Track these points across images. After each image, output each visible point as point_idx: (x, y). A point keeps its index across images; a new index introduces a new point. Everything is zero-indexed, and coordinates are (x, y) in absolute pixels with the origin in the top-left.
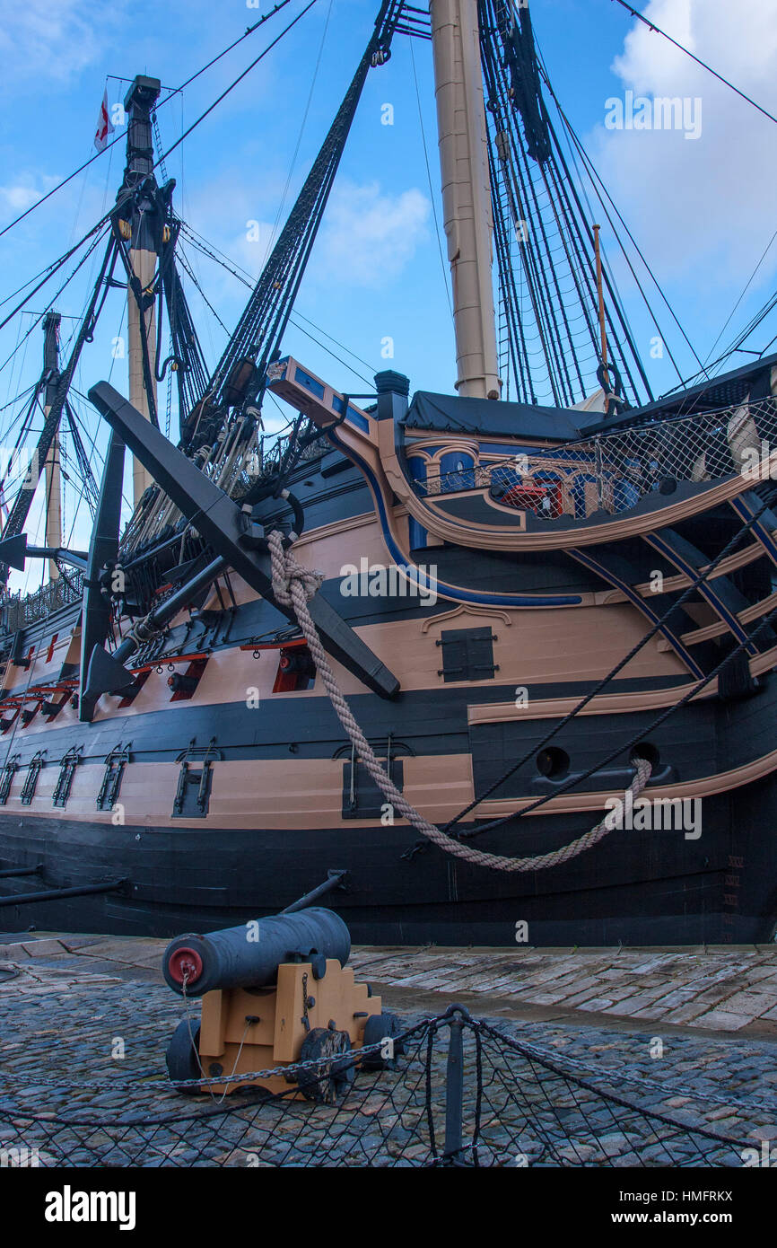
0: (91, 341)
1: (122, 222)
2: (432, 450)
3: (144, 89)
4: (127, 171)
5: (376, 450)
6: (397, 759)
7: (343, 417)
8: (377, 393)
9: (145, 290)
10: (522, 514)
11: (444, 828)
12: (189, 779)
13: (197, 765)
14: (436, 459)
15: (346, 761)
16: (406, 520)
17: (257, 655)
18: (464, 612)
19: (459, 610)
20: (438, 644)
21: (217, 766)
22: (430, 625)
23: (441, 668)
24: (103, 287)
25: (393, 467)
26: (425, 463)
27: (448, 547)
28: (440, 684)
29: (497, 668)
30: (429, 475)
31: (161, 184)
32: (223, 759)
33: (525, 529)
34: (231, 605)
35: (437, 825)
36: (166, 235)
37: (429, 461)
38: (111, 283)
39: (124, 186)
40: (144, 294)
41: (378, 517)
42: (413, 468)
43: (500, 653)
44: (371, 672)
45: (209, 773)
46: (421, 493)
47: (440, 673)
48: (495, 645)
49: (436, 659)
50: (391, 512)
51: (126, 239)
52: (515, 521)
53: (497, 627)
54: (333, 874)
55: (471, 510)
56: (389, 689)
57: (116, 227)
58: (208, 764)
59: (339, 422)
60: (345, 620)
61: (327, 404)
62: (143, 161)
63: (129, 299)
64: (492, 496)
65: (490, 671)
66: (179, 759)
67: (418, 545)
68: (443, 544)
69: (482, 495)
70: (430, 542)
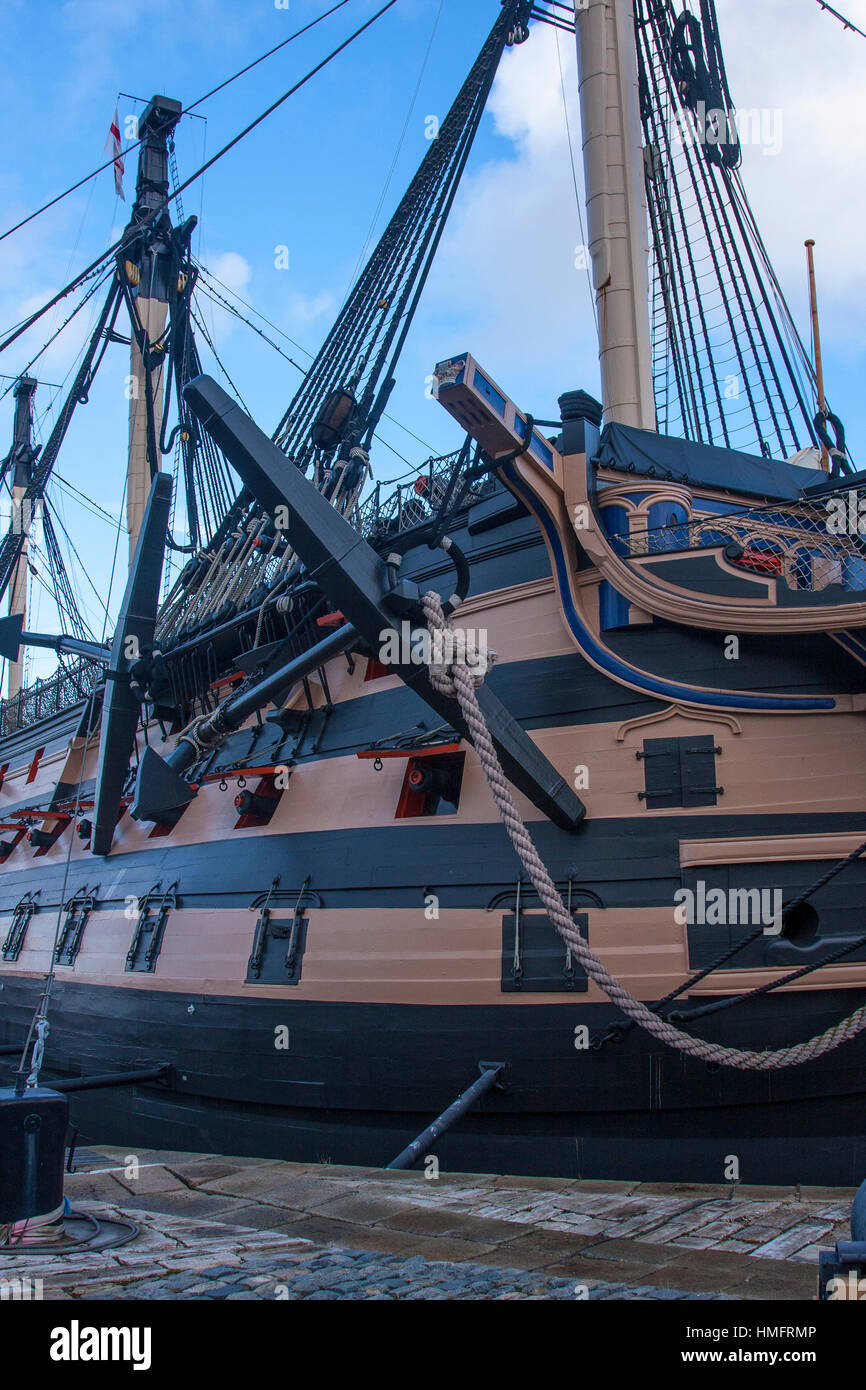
0: (87, 401)
1: (129, 264)
2: (637, 497)
3: (163, 111)
4: (136, 207)
5: (560, 495)
6: (581, 911)
7: (527, 444)
8: (561, 421)
9: (153, 345)
10: (771, 583)
11: (656, 1007)
12: (270, 933)
13: (284, 913)
14: (643, 508)
15: (508, 912)
16: (595, 590)
17: (378, 766)
18: (677, 714)
19: (670, 711)
20: (639, 756)
21: (313, 915)
22: (629, 730)
23: (643, 789)
24: (102, 341)
25: (583, 517)
26: (628, 514)
27: (660, 625)
28: (641, 811)
29: (721, 791)
30: (632, 529)
31: (175, 223)
32: (323, 906)
33: (775, 603)
34: (324, 702)
35: (646, 1003)
36: (181, 283)
37: (632, 512)
38: (112, 336)
39: (133, 222)
40: (152, 350)
41: (556, 585)
42: (609, 519)
43: (725, 771)
44: (550, 791)
45: (302, 924)
46: (623, 551)
47: (641, 796)
48: (718, 760)
49: (636, 777)
50: (575, 578)
51: (133, 285)
52: (762, 592)
53: (721, 737)
54: (487, 1068)
55: (698, 576)
56: (574, 816)
57: (121, 269)
58: (300, 913)
59: (521, 451)
60: (518, 720)
61: (509, 424)
62: (156, 196)
63: (132, 356)
64: (727, 558)
65: (711, 794)
66: (256, 905)
67: (611, 623)
68: (651, 621)
69: (713, 557)
70: (634, 618)
